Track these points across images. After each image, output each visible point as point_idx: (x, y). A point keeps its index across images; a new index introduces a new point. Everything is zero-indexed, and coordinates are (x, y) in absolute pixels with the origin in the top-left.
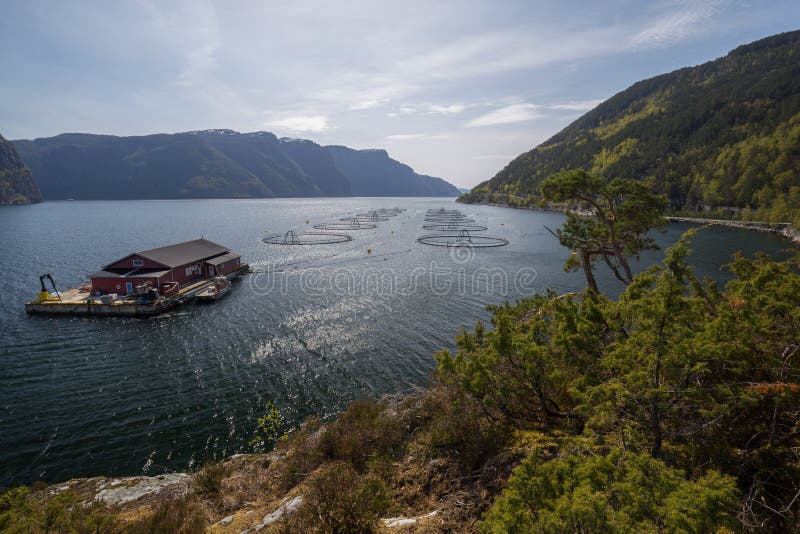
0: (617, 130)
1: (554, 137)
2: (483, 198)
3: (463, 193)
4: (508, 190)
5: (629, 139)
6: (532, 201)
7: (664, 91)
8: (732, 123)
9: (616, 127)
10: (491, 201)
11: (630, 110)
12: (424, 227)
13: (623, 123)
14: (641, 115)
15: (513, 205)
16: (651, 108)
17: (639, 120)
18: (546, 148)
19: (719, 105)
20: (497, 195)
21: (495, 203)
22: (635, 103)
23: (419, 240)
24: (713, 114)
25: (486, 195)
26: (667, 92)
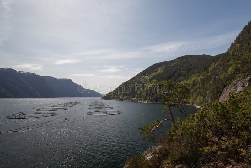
0: (151, 77)
1: (133, 78)
2: (111, 97)
3: (103, 96)
4: (119, 95)
5: (155, 80)
6: (128, 98)
7: (162, 67)
8: (179, 77)
9: (151, 76)
10: (114, 98)
11: (154, 71)
12: (89, 108)
13: (153, 75)
14: (157, 73)
15: (122, 100)
16: (159, 71)
17: (157, 74)
18: (131, 81)
19: (176, 72)
20: (115, 96)
21: (115, 99)
22: (155, 69)
23: (88, 113)
24: (175, 74)
25: (111, 96)
26: (163, 67)
